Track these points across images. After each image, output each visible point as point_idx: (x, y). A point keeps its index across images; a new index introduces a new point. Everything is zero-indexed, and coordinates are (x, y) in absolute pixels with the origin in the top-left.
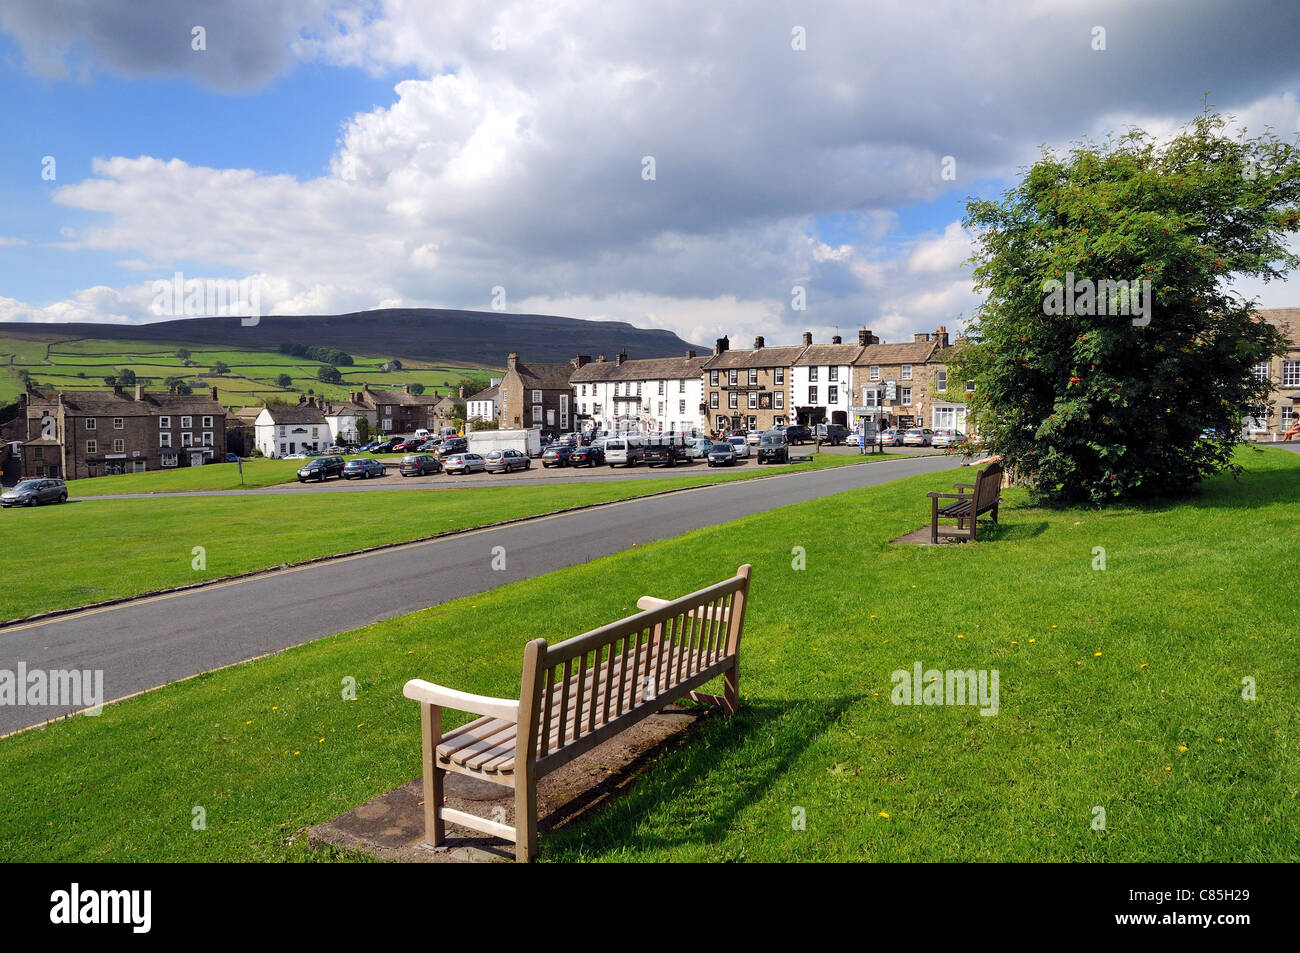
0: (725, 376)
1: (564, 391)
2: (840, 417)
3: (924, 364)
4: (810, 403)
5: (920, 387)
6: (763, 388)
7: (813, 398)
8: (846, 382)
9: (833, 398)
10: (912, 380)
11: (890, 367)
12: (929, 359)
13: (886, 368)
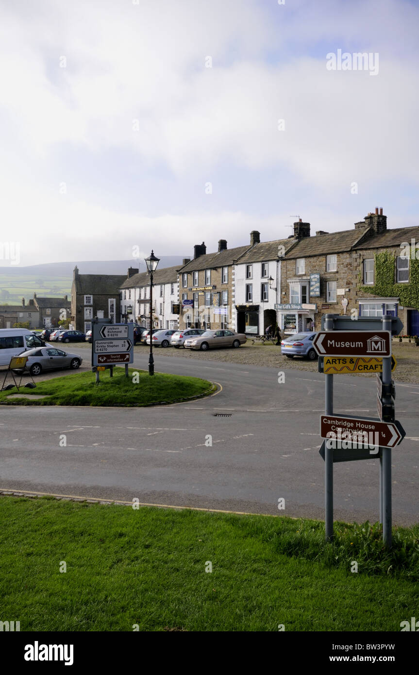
0: (191, 278)
1: (112, 296)
2: (271, 315)
3: (350, 252)
4: (247, 301)
5: (346, 281)
6: (215, 288)
7: (249, 296)
8: (274, 277)
9: (264, 296)
10: (337, 272)
11: (315, 258)
12: (355, 246)
13: (312, 260)
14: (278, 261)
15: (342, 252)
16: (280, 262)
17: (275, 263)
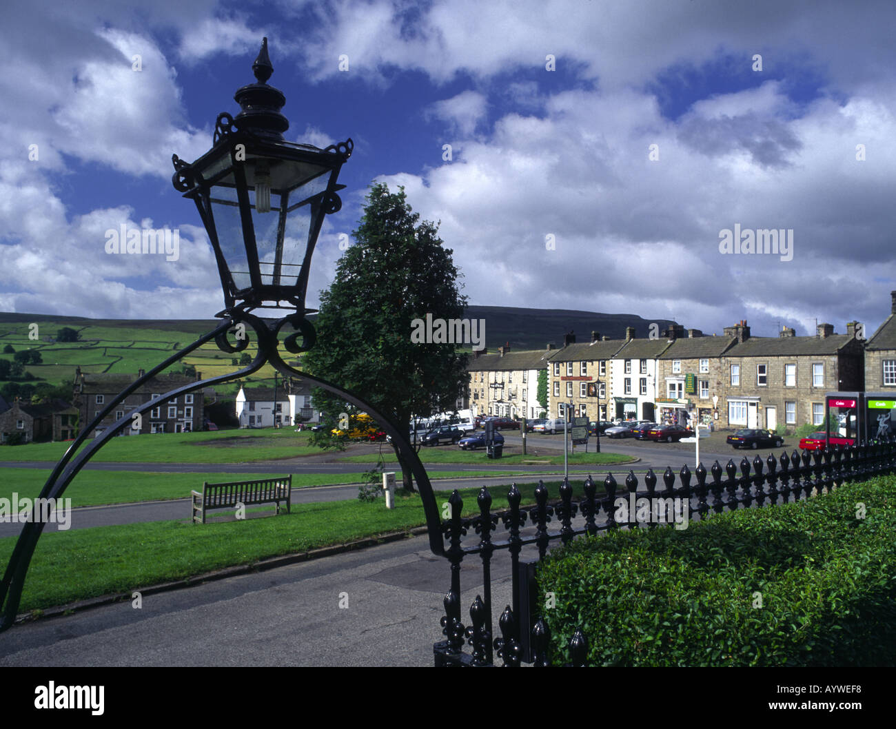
0: (563, 365)
2: (649, 407)
3: (720, 357)
4: (625, 393)
5: (716, 381)
6: (590, 378)
7: (627, 389)
8: (653, 374)
9: (643, 389)
10: (709, 374)
11: (690, 360)
12: (724, 353)
13: (687, 361)
14: (655, 360)
15: (713, 357)
16: (658, 361)
17: (653, 361)
